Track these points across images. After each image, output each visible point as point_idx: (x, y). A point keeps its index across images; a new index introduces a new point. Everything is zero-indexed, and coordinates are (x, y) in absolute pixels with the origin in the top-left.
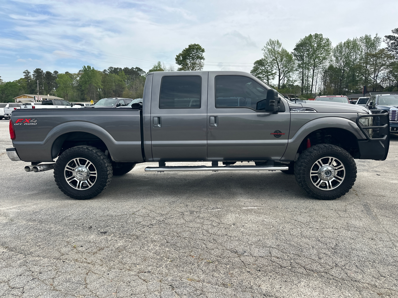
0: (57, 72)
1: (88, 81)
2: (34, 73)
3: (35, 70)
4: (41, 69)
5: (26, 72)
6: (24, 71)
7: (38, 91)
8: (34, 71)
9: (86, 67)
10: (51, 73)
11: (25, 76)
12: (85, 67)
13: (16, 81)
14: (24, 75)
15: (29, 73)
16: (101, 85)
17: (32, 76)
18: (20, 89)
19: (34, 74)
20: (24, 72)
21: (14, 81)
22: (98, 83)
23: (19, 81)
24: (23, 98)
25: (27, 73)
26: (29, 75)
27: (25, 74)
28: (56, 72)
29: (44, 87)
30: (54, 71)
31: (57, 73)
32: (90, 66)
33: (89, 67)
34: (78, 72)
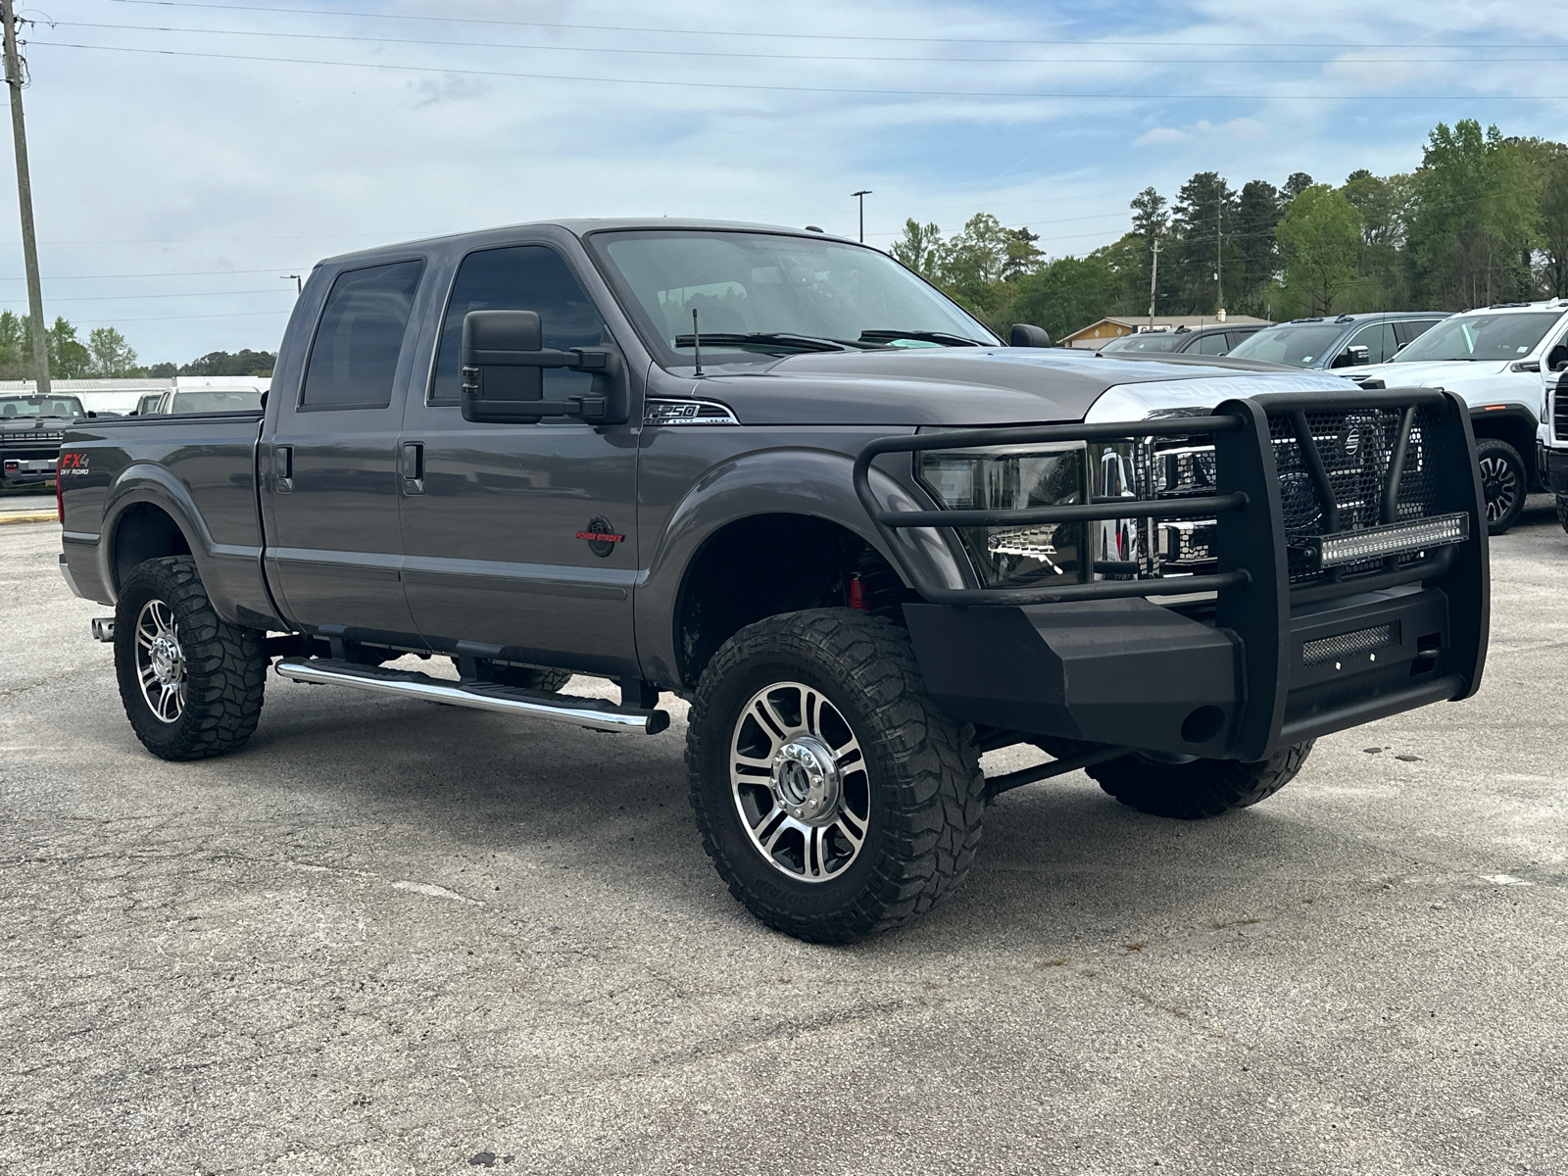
0: (1308, 179)
1: (1461, 213)
2: (1182, 199)
3: (1187, 185)
4: (1216, 175)
5: (1146, 198)
6: (1134, 198)
7: (1153, 298)
8: (1184, 190)
9: (1453, 131)
10: (1274, 190)
11: (1138, 223)
12: (1443, 131)
13: (1105, 249)
14: (1134, 218)
15: (1156, 201)
16: (1531, 232)
17: (1169, 217)
18: (1116, 293)
19: (1179, 205)
20: (1136, 203)
21: (1097, 251)
22: (1513, 217)
23: (1115, 253)
24: (1099, 337)
25: (1149, 203)
26: (1159, 215)
27: (1138, 212)
28: (1299, 181)
29: (1223, 270)
30: (1291, 178)
31: (1306, 184)
32: (1476, 123)
33: (1469, 130)
34: (1422, 166)
